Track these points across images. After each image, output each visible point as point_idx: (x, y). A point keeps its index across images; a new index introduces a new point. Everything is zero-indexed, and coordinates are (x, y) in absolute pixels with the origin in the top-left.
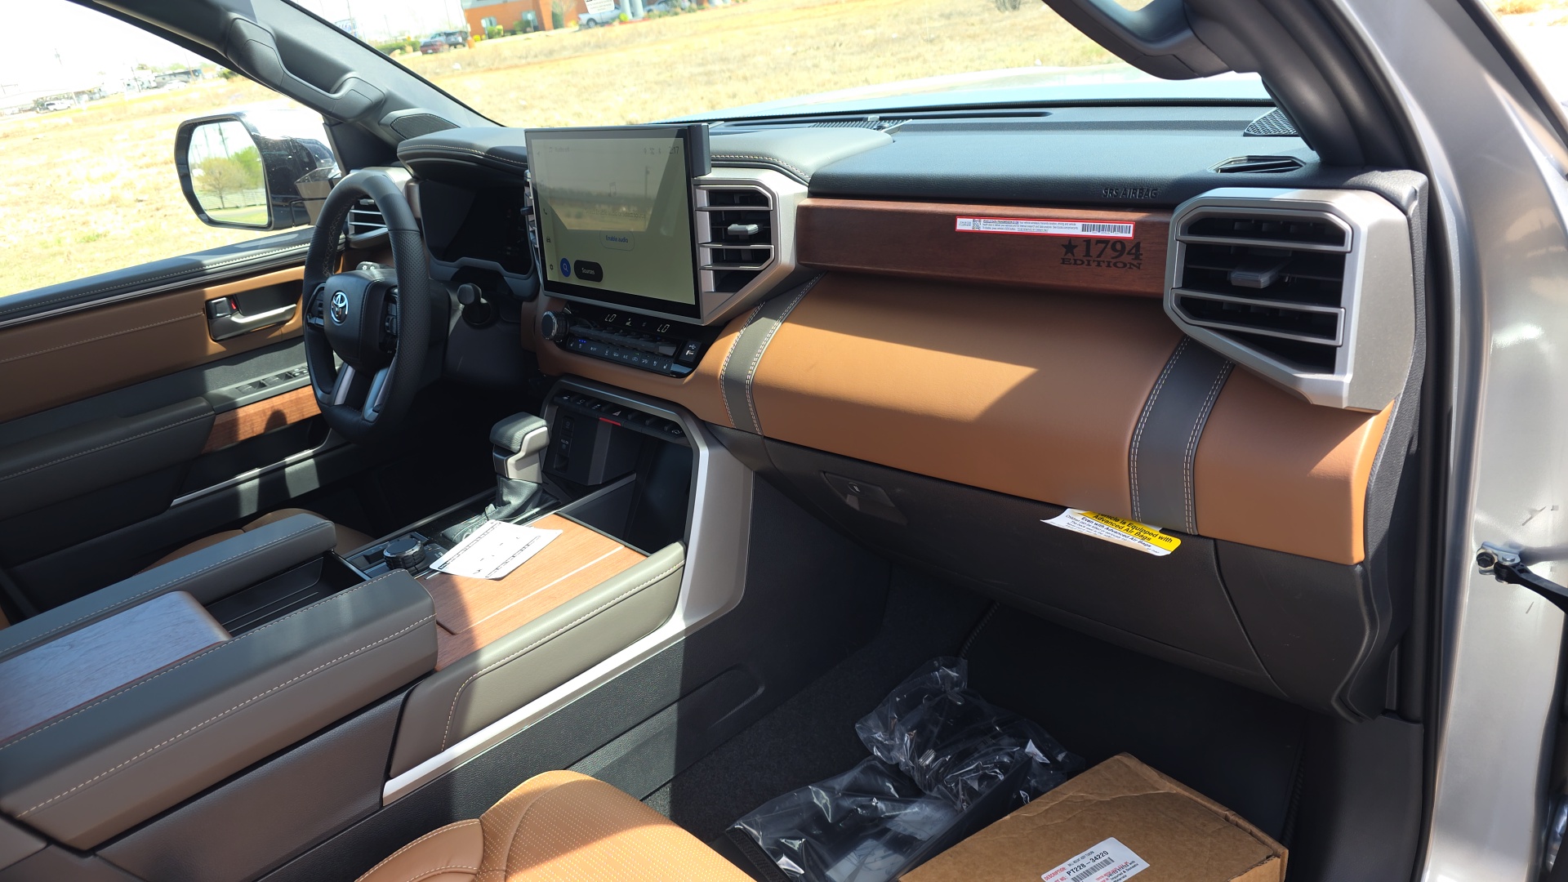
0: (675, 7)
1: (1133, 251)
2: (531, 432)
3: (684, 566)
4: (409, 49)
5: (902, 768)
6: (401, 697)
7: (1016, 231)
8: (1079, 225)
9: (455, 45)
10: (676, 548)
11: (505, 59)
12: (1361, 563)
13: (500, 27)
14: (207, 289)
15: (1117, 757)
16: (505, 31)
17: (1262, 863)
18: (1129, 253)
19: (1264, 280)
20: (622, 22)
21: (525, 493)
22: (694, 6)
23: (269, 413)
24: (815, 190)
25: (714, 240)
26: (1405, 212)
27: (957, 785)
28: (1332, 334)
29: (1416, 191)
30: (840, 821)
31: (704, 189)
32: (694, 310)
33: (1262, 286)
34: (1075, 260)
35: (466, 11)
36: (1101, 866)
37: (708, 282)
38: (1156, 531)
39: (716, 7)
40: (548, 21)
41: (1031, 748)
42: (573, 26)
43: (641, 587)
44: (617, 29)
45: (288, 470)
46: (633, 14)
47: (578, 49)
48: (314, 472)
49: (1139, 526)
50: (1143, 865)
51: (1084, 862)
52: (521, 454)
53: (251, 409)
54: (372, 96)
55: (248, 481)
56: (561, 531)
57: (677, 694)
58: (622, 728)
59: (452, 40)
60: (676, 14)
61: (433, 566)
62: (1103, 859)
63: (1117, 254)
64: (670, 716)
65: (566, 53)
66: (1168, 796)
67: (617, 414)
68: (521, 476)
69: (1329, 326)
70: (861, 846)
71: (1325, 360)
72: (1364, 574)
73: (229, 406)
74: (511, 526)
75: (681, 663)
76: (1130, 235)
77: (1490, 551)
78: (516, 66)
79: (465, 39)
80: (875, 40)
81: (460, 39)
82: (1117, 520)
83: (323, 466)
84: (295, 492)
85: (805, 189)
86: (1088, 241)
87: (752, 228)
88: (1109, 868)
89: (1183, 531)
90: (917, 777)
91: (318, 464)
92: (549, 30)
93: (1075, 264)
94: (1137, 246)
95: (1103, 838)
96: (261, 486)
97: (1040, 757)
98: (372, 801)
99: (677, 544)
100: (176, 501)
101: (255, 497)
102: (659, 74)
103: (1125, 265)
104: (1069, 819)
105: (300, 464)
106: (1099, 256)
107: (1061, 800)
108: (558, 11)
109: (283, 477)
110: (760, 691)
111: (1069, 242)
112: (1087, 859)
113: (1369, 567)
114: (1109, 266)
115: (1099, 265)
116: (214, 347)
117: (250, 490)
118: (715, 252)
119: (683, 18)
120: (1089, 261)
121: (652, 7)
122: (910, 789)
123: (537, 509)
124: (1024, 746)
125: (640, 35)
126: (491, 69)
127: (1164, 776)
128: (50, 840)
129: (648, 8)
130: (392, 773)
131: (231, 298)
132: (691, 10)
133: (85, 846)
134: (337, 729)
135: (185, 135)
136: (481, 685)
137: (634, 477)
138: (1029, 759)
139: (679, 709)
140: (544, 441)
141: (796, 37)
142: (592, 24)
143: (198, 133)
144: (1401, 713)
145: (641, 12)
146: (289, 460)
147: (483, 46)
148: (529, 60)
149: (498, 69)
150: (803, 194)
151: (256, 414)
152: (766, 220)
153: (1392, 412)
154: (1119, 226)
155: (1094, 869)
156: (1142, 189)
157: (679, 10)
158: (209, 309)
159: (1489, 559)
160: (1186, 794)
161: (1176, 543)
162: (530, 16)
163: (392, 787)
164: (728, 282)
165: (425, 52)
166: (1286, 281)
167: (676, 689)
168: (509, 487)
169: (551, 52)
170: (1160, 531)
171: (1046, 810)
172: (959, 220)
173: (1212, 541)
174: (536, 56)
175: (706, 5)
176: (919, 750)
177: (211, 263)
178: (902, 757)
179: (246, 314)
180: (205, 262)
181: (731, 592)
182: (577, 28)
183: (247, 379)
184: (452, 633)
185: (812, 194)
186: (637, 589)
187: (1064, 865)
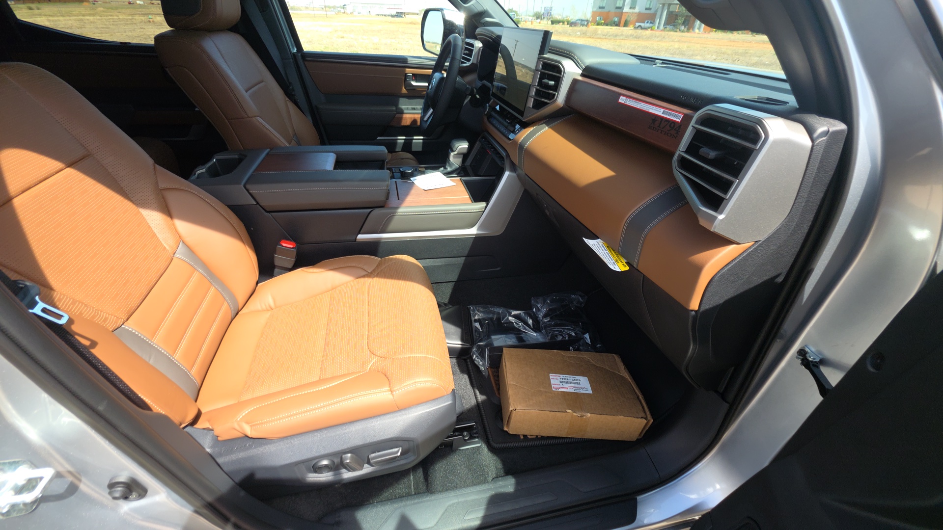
0: (677, 28)
1: (677, 129)
2: (463, 146)
3: (484, 211)
4: (566, 23)
5: (538, 319)
6: (369, 210)
7: (638, 107)
8: (662, 110)
9: (583, 25)
10: (483, 204)
11: (598, 34)
12: (696, 311)
13: (603, 21)
14: (407, 69)
15: (614, 355)
16: (604, 23)
17: (637, 418)
18: (675, 130)
19: (712, 154)
20: (652, 30)
21: (454, 168)
22: (686, 30)
23: (413, 119)
24: (585, 73)
25: (538, 86)
26: (813, 140)
27: (550, 333)
28: (726, 192)
29: (829, 131)
30: (506, 323)
31: (541, 61)
32: (522, 113)
33: (710, 157)
34: (654, 128)
35: (593, 12)
36: (574, 383)
37: (531, 103)
38: (624, 261)
39: (695, 32)
40: (622, 23)
41: (587, 336)
42: (631, 27)
43: (464, 211)
44: (648, 32)
45: (414, 141)
46: (658, 27)
47: (627, 37)
48: (421, 145)
49: (620, 257)
50: (590, 392)
51: (569, 378)
52: (456, 153)
53: (408, 116)
54: (479, 9)
55: (401, 139)
56: (455, 184)
57: (466, 255)
58: (442, 256)
59: (584, 23)
60: (676, 32)
61: (411, 179)
62: (577, 382)
63: (670, 129)
64: (461, 260)
65: (622, 37)
66: (623, 378)
67: (492, 150)
68: (455, 160)
69: (726, 186)
70: (509, 335)
71: (716, 204)
72: (695, 318)
73: (401, 112)
74: (444, 177)
75: (471, 244)
76: (679, 121)
77: (807, 349)
78: (600, 38)
79: (588, 24)
80: (756, 63)
81: (586, 23)
82: (614, 251)
83: (425, 143)
84: (414, 149)
85: (580, 72)
86: (662, 118)
87: (552, 83)
88: (576, 385)
89: (632, 264)
90: (541, 323)
91: (423, 142)
92: (621, 27)
93: (653, 129)
94: (680, 127)
95: (583, 375)
96: (404, 142)
97: (588, 341)
98: (353, 238)
99: (485, 203)
100: (378, 138)
101: (401, 146)
102: (652, 54)
103: (671, 135)
104: (577, 364)
105: (418, 139)
106: (663, 128)
107: (580, 356)
108: (628, 19)
109: (411, 143)
110: (498, 269)
111: (655, 117)
112: (571, 379)
113: (699, 315)
114: (665, 134)
115: (661, 133)
116: (404, 91)
117: (400, 143)
118: (537, 90)
119: (679, 34)
120: (658, 129)
121: (667, 26)
122: (536, 328)
123: (456, 175)
124: (585, 334)
125: (655, 36)
126: (590, 37)
127: (627, 370)
128: (258, 203)
129: (665, 26)
130: (361, 232)
131: (414, 75)
132: (683, 31)
133: (268, 210)
134: (347, 211)
135: (427, 12)
136: (396, 218)
137: (494, 177)
138: (584, 339)
139: (465, 260)
140: (465, 151)
141: (721, 53)
142: (639, 28)
143: (431, 13)
144: (723, 396)
145: (662, 27)
146: (415, 137)
147: (593, 27)
148: (606, 37)
149: (593, 38)
150: (578, 74)
151: (409, 118)
152: (558, 80)
153: (750, 247)
154: (675, 115)
155: (570, 383)
156: (697, 99)
157: (678, 30)
158: (406, 76)
159: (803, 353)
160: (630, 380)
161: (627, 268)
162: (616, 19)
163: (361, 237)
164: (538, 105)
165: (571, 26)
166: (735, 163)
167: (466, 252)
168: (449, 163)
169: (616, 36)
170: (626, 263)
171: (572, 357)
172: (621, 97)
173: (643, 275)
174: (610, 36)
175: (691, 30)
176: (545, 316)
177: (410, 60)
178: (541, 315)
179: (416, 82)
180: (409, 59)
181: (498, 229)
182: (633, 28)
183: (411, 105)
184: (399, 199)
185: (582, 75)
186: (462, 211)
187: (561, 376)
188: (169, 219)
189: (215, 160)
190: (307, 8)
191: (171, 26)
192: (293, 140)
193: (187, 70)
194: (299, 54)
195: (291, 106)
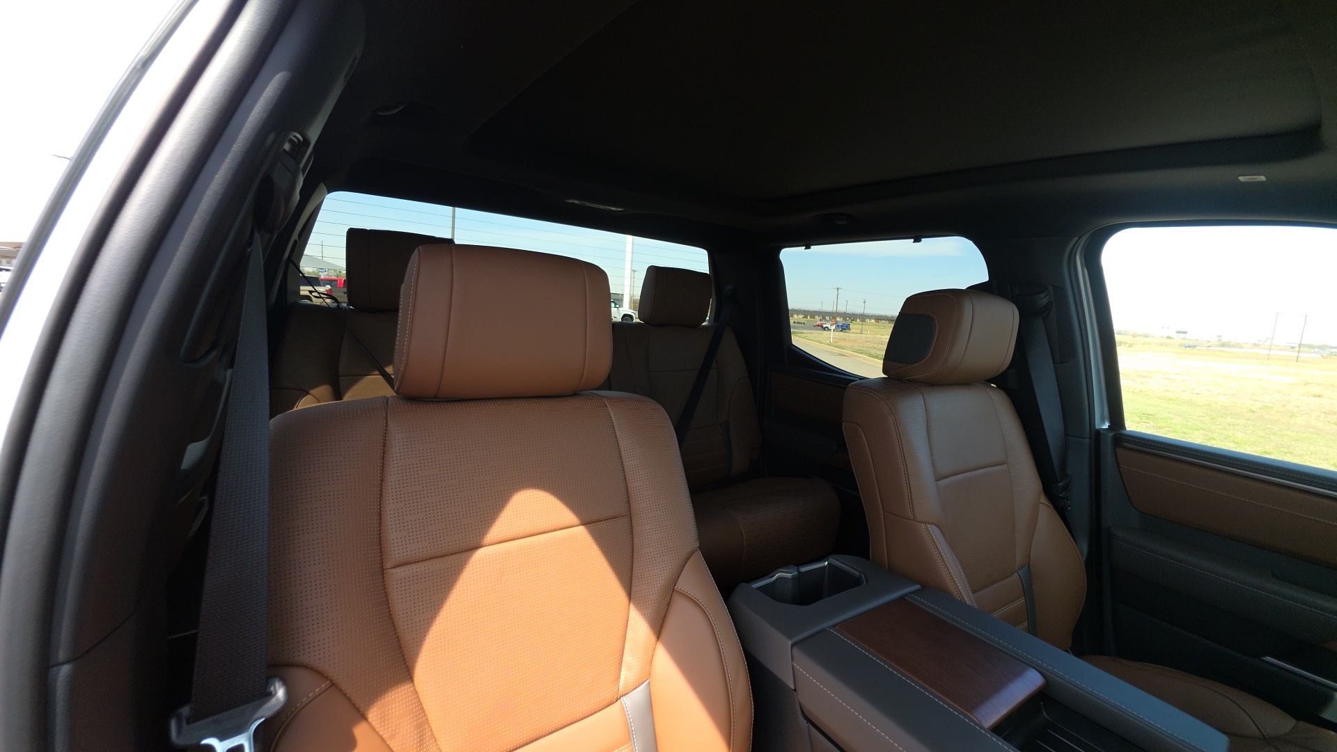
188: (653, 638)
189: (826, 563)
190: (1256, 345)
191: (884, 372)
192: (1016, 574)
193: (862, 432)
194: (1111, 435)
195: (1046, 514)
